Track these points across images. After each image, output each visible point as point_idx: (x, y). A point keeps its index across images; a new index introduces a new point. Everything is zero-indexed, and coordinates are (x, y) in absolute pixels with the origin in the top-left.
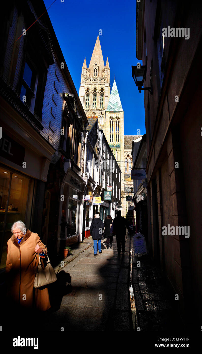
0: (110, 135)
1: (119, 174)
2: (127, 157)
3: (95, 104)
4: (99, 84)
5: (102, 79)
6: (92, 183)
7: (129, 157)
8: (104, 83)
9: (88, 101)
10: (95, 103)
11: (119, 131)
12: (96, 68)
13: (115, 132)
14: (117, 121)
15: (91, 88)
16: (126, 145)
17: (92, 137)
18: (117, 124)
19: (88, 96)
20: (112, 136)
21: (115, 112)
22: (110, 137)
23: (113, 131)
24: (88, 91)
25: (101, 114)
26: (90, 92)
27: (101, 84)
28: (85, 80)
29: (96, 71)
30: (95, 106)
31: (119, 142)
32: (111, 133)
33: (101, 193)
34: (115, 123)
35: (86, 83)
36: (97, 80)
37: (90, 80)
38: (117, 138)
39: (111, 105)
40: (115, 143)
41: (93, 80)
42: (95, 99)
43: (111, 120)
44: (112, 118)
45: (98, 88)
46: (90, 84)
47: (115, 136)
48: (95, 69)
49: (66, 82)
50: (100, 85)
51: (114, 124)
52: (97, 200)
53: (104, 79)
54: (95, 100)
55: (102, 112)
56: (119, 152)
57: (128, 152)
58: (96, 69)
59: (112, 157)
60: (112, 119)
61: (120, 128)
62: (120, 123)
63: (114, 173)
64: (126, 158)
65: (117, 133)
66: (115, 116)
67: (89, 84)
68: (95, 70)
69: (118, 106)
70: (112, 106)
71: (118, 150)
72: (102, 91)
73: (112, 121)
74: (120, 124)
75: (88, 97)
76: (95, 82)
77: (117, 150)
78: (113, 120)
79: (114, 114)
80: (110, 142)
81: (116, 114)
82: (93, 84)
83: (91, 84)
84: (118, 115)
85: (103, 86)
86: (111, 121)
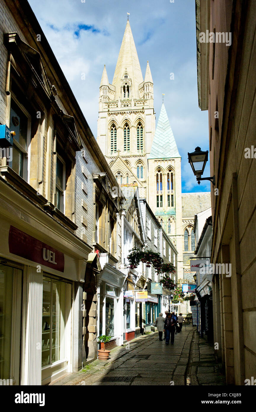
0: (158, 196)
1: (174, 256)
2: (187, 228)
3: (127, 146)
4: (133, 111)
5: (139, 103)
6: (133, 274)
7: (191, 227)
8: (143, 108)
9: (114, 142)
10: (127, 144)
11: (172, 189)
12: (126, 84)
13: (165, 192)
14: (168, 173)
15: (120, 120)
16: (186, 208)
17: (130, 214)
18: (168, 178)
19: (114, 133)
20: (160, 198)
21: (164, 160)
22: (158, 200)
23: (161, 189)
24: (114, 126)
25: (140, 162)
26: (117, 127)
27: (137, 111)
28: (107, 107)
29: (126, 89)
30: (127, 149)
31: (172, 205)
32: (158, 193)
33: (146, 285)
34: (166, 177)
35: (109, 110)
36: (129, 105)
37: (116, 106)
38: (169, 200)
39: (157, 148)
40: (166, 208)
41: (123, 106)
42: (127, 137)
43: (157, 172)
44: (159, 169)
45: (133, 119)
46: (117, 112)
47: (165, 198)
48: (124, 84)
49: (94, 159)
50: (136, 113)
51: (163, 178)
52: (141, 296)
53: (142, 102)
54: (127, 139)
55: (142, 158)
56: (173, 221)
57: (190, 221)
58: (126, 86)
59: (161, 233)
60: (159, 171)
61: (174, 185)
62: (174, 176)
63: (165, 256)
64: (187, 230)
65: (169, 192)
66: (164, 165)
67: (115, 112)
68: (124, 87)
69: (170, 148)
70: (159, 150)
71: (171, 219)
72: (140, 124)
73: (159, 173)
74: (174, 178)
75: (114, 136)
76: (126, 108)
77: (169, 219)
78: (161, 172)
79: (162, 162)
80: (158, 206)
81: (166, 162)
82: (121, 112)
83: (119, 112)
84: (170, 163)
85: (141, 114)
86: (157, 174)
